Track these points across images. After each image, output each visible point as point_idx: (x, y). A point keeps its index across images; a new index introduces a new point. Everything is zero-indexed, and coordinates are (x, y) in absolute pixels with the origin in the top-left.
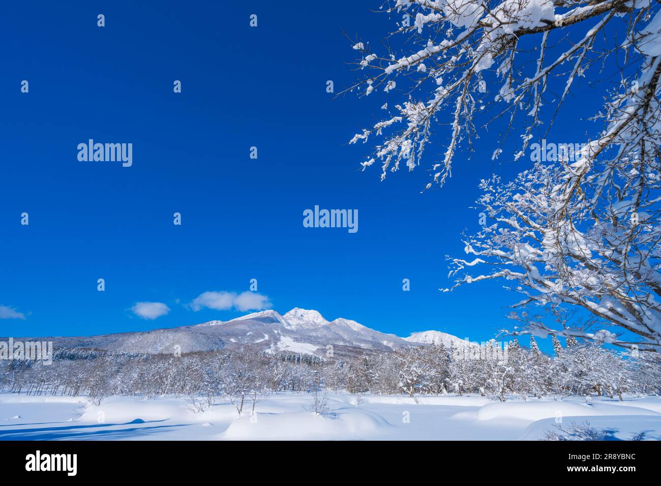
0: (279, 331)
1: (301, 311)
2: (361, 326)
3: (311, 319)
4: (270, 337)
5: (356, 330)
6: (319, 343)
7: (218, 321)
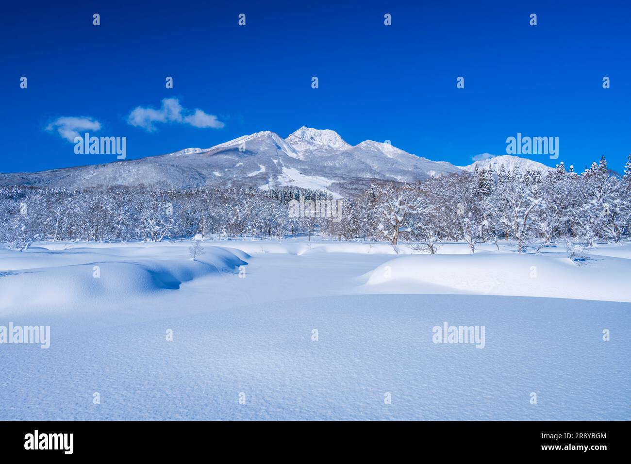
0: (281, 161)
1: (311, 132)
2: (400, 151)
3: (326, 144)
4: (268, 168)
5: (391, 157)
6: (336, 176)
7: (196, 149)
